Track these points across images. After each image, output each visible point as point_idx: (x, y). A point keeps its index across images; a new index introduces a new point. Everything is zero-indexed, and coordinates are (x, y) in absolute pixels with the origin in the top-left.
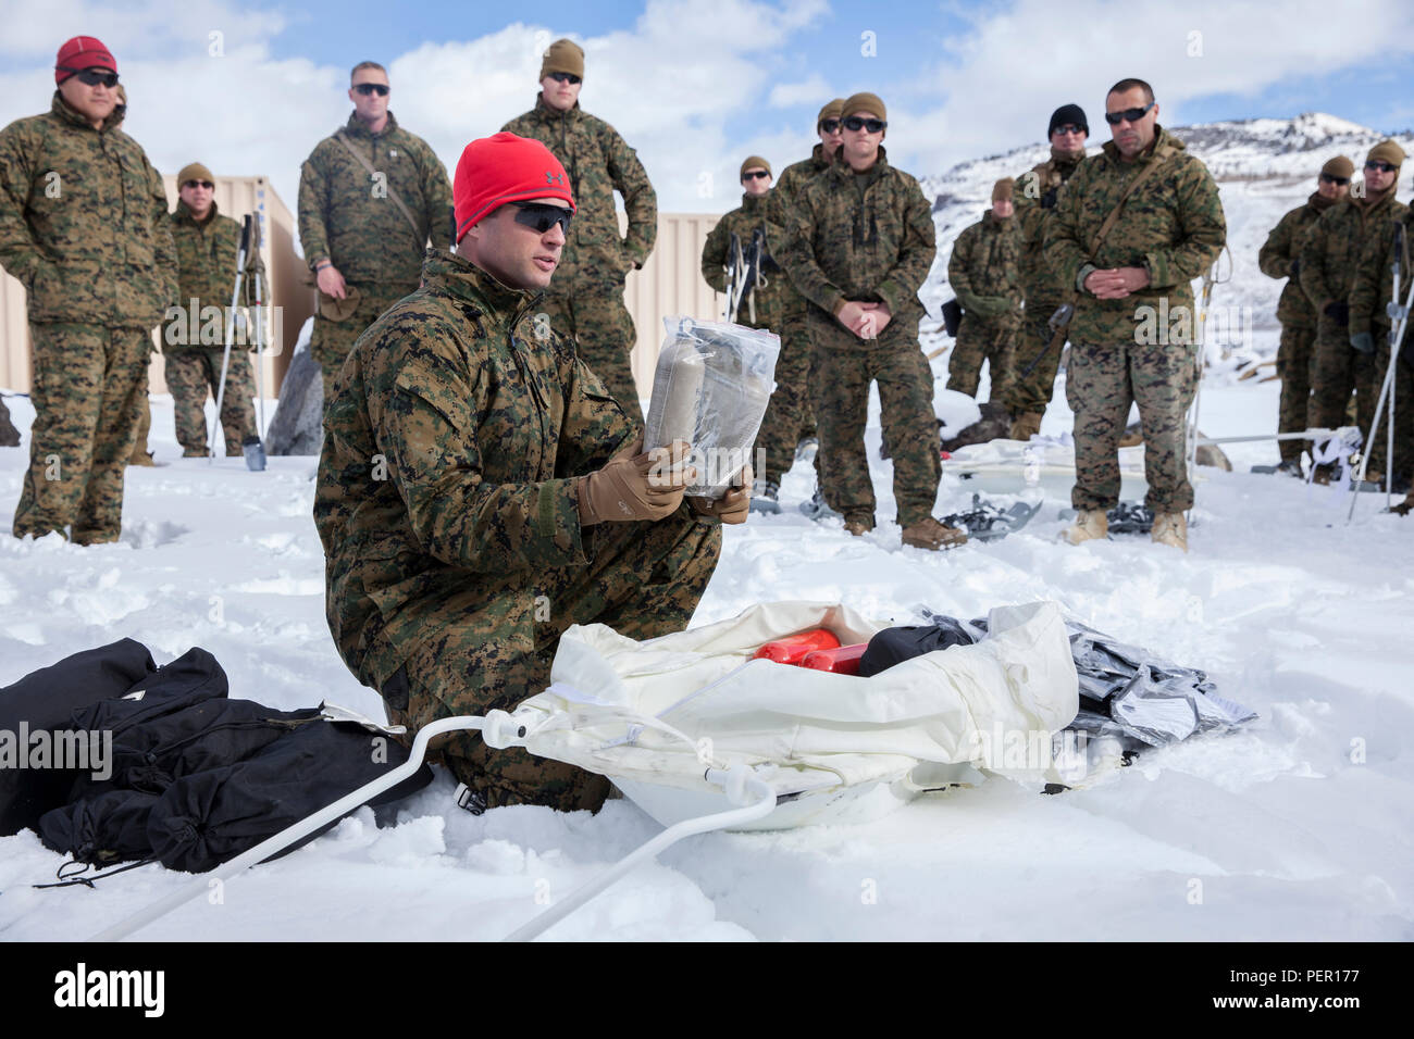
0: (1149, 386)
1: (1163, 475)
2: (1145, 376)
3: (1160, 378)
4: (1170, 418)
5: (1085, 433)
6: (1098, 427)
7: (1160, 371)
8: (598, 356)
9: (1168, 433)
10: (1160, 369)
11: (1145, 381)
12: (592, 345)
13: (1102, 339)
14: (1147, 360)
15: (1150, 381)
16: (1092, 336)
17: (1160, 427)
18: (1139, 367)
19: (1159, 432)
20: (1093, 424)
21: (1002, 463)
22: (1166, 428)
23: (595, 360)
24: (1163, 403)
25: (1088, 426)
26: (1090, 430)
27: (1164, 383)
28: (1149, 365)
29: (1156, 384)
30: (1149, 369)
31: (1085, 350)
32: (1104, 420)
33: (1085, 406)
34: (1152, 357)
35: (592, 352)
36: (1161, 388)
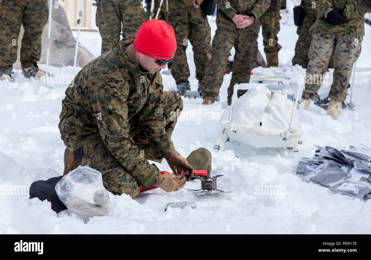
0: (342, 51)
1: (341, 85)
2: (342, 48)
3: (347, 49)
4: (348, 65)
5: (316, 66)
6: (321, 64)
7: (348, 47)
8: (131, 29)
9: (346, 71)
10: (348, 46)
11: (342, 49)
12: (129, 24)
13: (327, 31)
14: (344, 42)
15: (343, 50)
16: (323, 30)
17: (344, 68)
18: (340, 44)
19: (343, 70)
20: (320, 62)
21: (275, 77)
22: (346, 69)
23: (129, 31)
24: (347, 59)
25: (318, 63)
26: (318, 65)
27: (348, 51)
28: (344, 44)
29: (345, 51)
30: (344, 45)
31: (319, 34)
32: (324, 61)
33: (317, 56)
34: (346, 41)
35: (128, 27)
36: (347, 53)
